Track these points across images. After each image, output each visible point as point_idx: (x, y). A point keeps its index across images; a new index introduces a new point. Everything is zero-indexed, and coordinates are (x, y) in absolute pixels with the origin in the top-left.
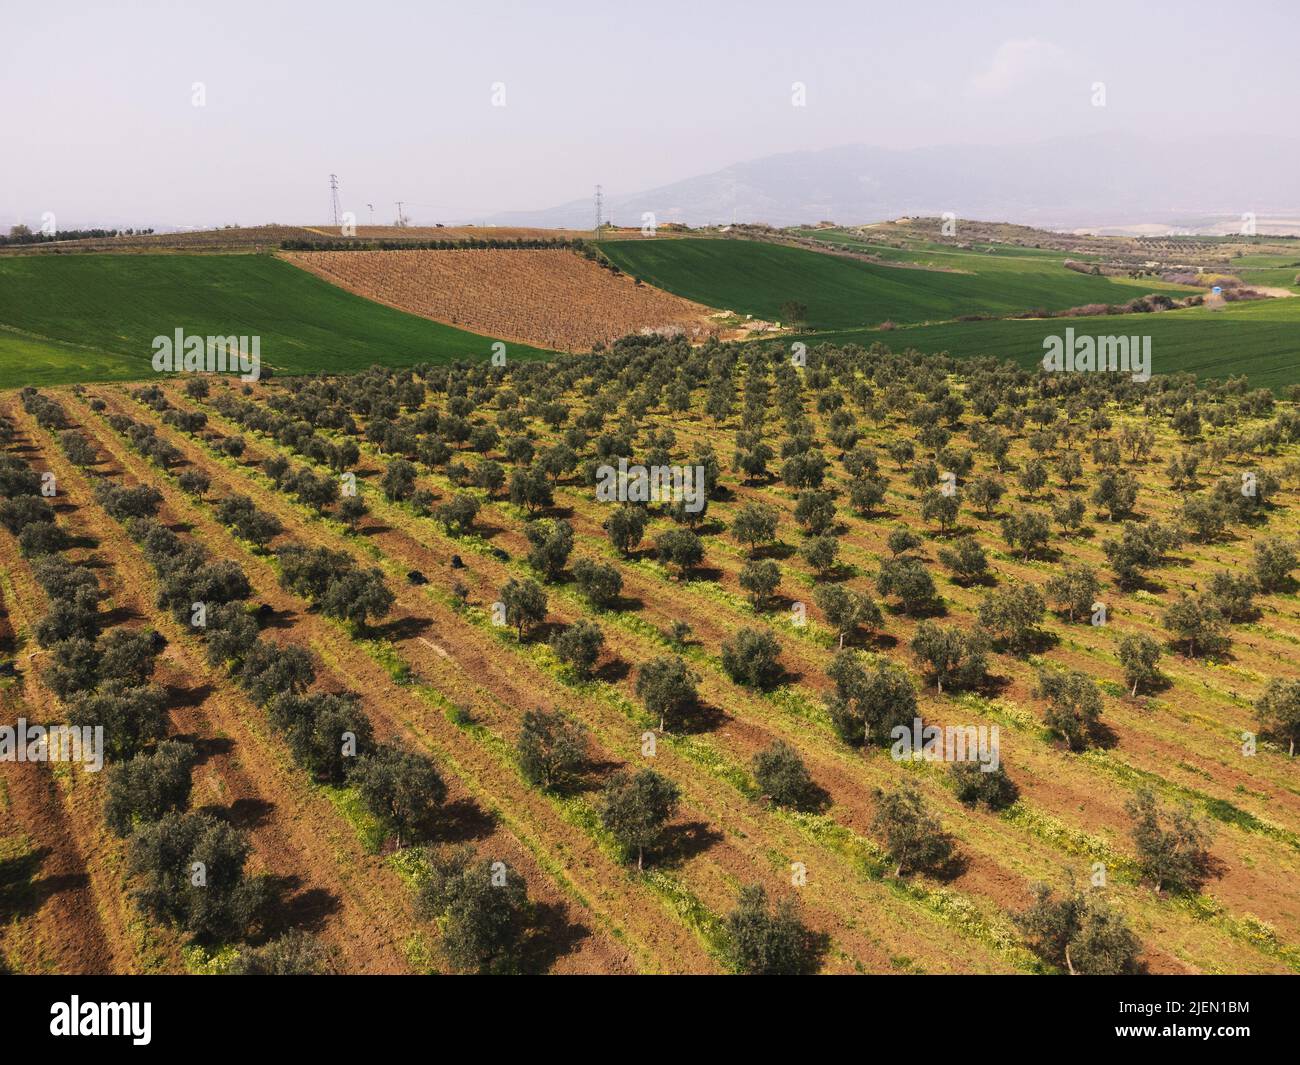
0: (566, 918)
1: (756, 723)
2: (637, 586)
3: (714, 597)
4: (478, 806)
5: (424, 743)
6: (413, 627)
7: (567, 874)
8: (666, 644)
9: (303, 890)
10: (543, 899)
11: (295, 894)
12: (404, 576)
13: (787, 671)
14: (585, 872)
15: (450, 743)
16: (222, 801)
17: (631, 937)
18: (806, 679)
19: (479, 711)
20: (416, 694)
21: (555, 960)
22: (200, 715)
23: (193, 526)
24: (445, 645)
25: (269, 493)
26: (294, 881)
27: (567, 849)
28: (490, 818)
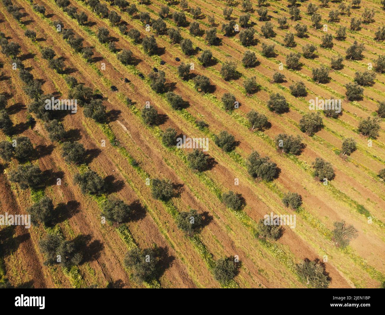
0: (168, 254)
1: (224, 166)
2: (187, 94)
3: (213, 102)
4: (140, 204)
5: (123, 174)
6: (115, 115)
7: (167, 234)
8: (197, 126)
9: (92, 241)
10: (161, 245)
11: (90, 242)
12: (109, 87)
13: (235, 140)
14: (173, 234)
15: (130, 175)
16: (64, 201)
17: (186, 260)
18: (241, 145)
19: (139, 159)
20: (118, 151)
21: (165, 270)
22: (51, 159)
23: (34, 55)
24: (126, 124)
25: (58, 34)
26: (89, 237)
27: (167, 224)
28: (144, 209)
